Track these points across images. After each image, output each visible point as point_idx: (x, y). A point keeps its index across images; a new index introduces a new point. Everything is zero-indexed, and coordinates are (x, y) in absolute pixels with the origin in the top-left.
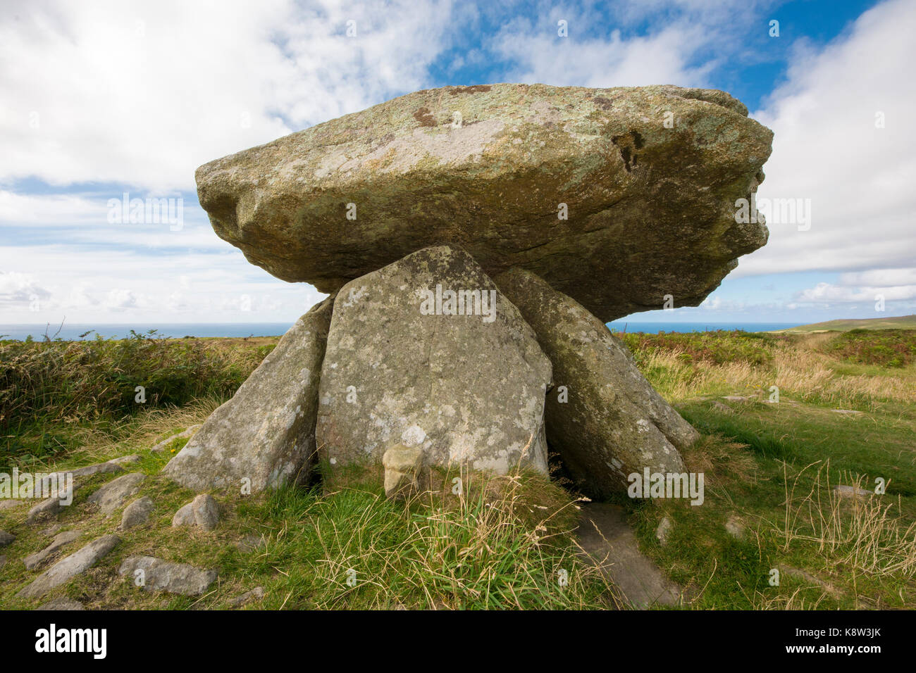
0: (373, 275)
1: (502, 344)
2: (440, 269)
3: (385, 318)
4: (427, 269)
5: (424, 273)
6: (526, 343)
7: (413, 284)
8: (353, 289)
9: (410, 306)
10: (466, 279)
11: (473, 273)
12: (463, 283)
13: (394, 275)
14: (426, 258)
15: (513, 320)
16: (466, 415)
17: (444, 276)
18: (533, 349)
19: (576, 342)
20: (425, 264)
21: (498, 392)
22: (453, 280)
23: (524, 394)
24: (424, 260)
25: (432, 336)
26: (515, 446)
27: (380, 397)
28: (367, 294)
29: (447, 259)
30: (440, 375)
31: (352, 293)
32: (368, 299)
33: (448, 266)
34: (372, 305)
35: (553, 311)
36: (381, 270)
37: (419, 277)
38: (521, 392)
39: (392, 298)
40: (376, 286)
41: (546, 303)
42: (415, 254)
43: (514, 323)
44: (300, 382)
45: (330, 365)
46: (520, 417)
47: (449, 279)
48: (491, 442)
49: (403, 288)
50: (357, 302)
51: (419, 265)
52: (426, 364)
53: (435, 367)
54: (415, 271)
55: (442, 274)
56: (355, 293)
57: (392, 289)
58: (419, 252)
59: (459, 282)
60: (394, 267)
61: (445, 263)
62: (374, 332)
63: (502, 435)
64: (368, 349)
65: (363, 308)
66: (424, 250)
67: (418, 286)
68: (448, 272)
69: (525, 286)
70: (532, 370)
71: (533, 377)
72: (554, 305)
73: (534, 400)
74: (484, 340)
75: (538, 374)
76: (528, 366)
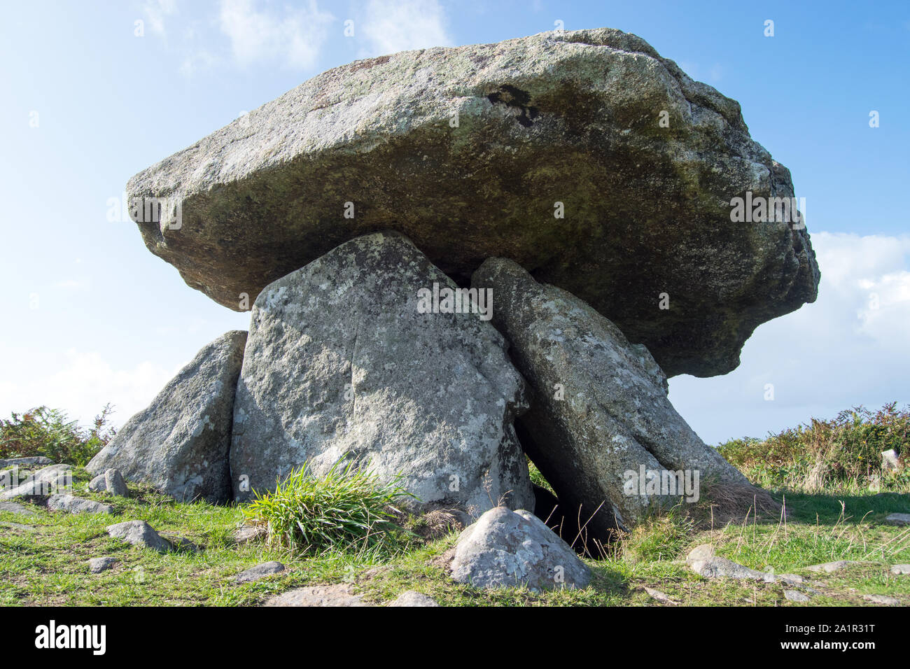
0: (294, 275)
1: (443, 348)
2: (369, 261)
3: (303, 323)
4: (354, 263)
5: (349, 268)
6: (486, 351)
7: (337, 281)
8: (271, 293)
9: (330, 306)
10: (402, 271)
11: (413, 263)
12: (397, 276)
13: (316, 272)
14: (354, 249)
15: (465, 320)
17: (373, 269)
18: (494, 357)
19: (545, 344)
20: (352, 257)
21: (432, 407)
22: (384, 273)
23: (469, 409)
24: (351, 252)
25: (354, 340)
26: (447, 469)
28: (286, 297)
29: (379, 249)
30: (363, 387)
31: (270, 296)
32: (286, 302)
33: (379, 257)
34: (289, 308)
35: (526, 308)
36: (303, 269)
37: (344, 272)
38: (465, 407)
39: (312, 300)
40: (296, 286)
41: (519, 298)
42: (341, 246)
43: (467, 324)
44: (211, 393)
45: (245, 379)
47: (379, 272)
48: (416, 463)
49: (324, 287)
50: (274, 306)
51: (346, 259)
52: (348, 375)
54: (340, 266)
55: (371, 267)
56: (273, 297)
57: (313, 289)
58: (346, 244)
59: (391, 275)
60: (317, 264)
61: (376, 253)
63: (432, 456)
64: (285, 360)
65: (281, 312)
66: (353, 240)
67: (342, 282)
68: (379, 264)
69: (496, 279)
70: (485, 382)
71: (486, 390)
72: (528, 299)
73: (483, 418)
74: (419, 344)
75: (494, 387)
76: (479, 376)
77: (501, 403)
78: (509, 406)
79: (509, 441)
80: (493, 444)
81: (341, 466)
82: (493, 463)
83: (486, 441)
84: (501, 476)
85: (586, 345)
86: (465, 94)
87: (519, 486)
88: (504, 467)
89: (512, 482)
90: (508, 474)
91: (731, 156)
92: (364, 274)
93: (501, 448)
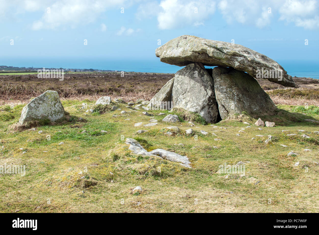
3: (181, 79)
4: (189, 69)
7: (186, 72)
16: (191, 100)
18: (209, 88)
24: (189, 67)
25: (188, 83)
26: (197, 107)
27: (180, 95)
30: (189, 92)
37: (188, 71)
42: (188, 65)
44: (167, 90)
45: (174, 88)
46: (200, 102)
53: (188, 90)
54: (187, 69)
55: (192, 70)
61: (193, 68)
62: (180, 82)
63: (196, 105)
64: (179, 85)
66: (190, 64)
71: (206, 94)
72: (216, 78)
73: (204, 99)
74: (197, 85)
75: (207, 94)
76: (205, 92)
77: (208, 96)
78: (209, 97)
79: (210, 103)
80: (206, 104)
81: (184, 105)
82: (206, 106)
83: (205, 103)
84: (209, 109)
85: (220, 88)
86: (191, 51)
87: (213, 111)
88: (209, 107)
89: (211, 110)
90: (211, 108)
91: (232, 61)
92: (190, 71)
93: (208, 104)
